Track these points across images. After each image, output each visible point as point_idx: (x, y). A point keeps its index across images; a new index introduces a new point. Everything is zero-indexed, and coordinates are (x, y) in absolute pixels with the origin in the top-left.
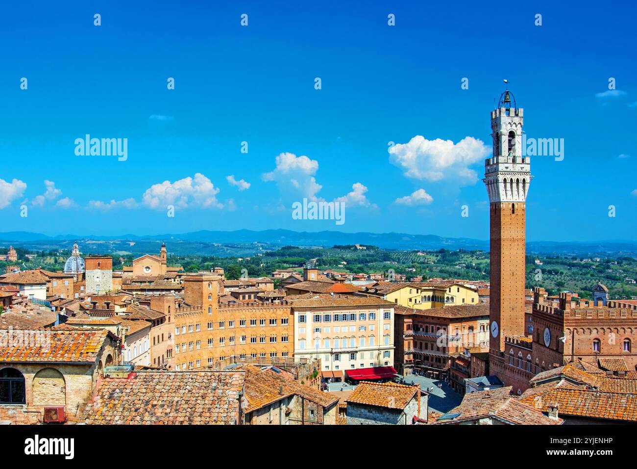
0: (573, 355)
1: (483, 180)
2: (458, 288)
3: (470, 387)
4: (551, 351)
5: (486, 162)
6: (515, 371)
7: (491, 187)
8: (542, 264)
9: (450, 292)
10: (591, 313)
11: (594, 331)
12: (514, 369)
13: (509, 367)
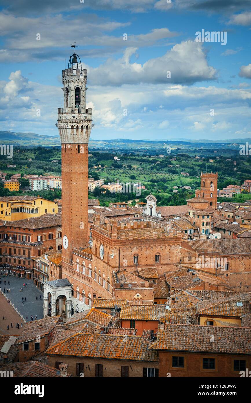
0: (119, 267)
1: (56, 124)
2: (42, 201)
3: (47, 288)
4: (104, 264)
5: (58, 110)
6: (80, 275)
7: (62, 131)
8: (119, 160)
9: (35, 204)
10: (132, 235)
11: (135, 249)
12: (80, 274)
13: (76, 272)
